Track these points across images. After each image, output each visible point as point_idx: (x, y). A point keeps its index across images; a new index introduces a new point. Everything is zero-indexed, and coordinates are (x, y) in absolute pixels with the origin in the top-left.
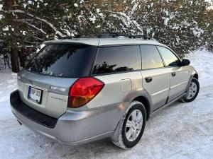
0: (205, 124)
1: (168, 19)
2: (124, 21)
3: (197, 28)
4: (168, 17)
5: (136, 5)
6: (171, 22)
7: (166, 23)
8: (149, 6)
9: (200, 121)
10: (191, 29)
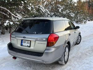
0: (88, 52)
1: (60, 9)
2: (42, 9)
3: (72, 13)
4: (61, 8)
5: (46, 2)
6: (62, 10)
7: (60, 11)
8: (52, 3)
9: (86, 51)
10: (70, 14)
